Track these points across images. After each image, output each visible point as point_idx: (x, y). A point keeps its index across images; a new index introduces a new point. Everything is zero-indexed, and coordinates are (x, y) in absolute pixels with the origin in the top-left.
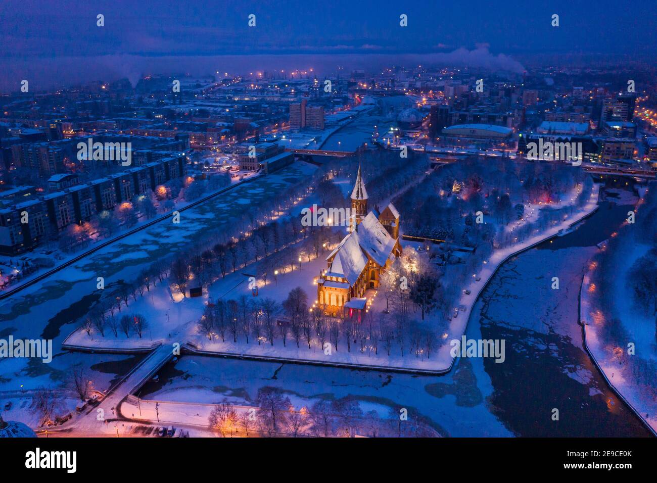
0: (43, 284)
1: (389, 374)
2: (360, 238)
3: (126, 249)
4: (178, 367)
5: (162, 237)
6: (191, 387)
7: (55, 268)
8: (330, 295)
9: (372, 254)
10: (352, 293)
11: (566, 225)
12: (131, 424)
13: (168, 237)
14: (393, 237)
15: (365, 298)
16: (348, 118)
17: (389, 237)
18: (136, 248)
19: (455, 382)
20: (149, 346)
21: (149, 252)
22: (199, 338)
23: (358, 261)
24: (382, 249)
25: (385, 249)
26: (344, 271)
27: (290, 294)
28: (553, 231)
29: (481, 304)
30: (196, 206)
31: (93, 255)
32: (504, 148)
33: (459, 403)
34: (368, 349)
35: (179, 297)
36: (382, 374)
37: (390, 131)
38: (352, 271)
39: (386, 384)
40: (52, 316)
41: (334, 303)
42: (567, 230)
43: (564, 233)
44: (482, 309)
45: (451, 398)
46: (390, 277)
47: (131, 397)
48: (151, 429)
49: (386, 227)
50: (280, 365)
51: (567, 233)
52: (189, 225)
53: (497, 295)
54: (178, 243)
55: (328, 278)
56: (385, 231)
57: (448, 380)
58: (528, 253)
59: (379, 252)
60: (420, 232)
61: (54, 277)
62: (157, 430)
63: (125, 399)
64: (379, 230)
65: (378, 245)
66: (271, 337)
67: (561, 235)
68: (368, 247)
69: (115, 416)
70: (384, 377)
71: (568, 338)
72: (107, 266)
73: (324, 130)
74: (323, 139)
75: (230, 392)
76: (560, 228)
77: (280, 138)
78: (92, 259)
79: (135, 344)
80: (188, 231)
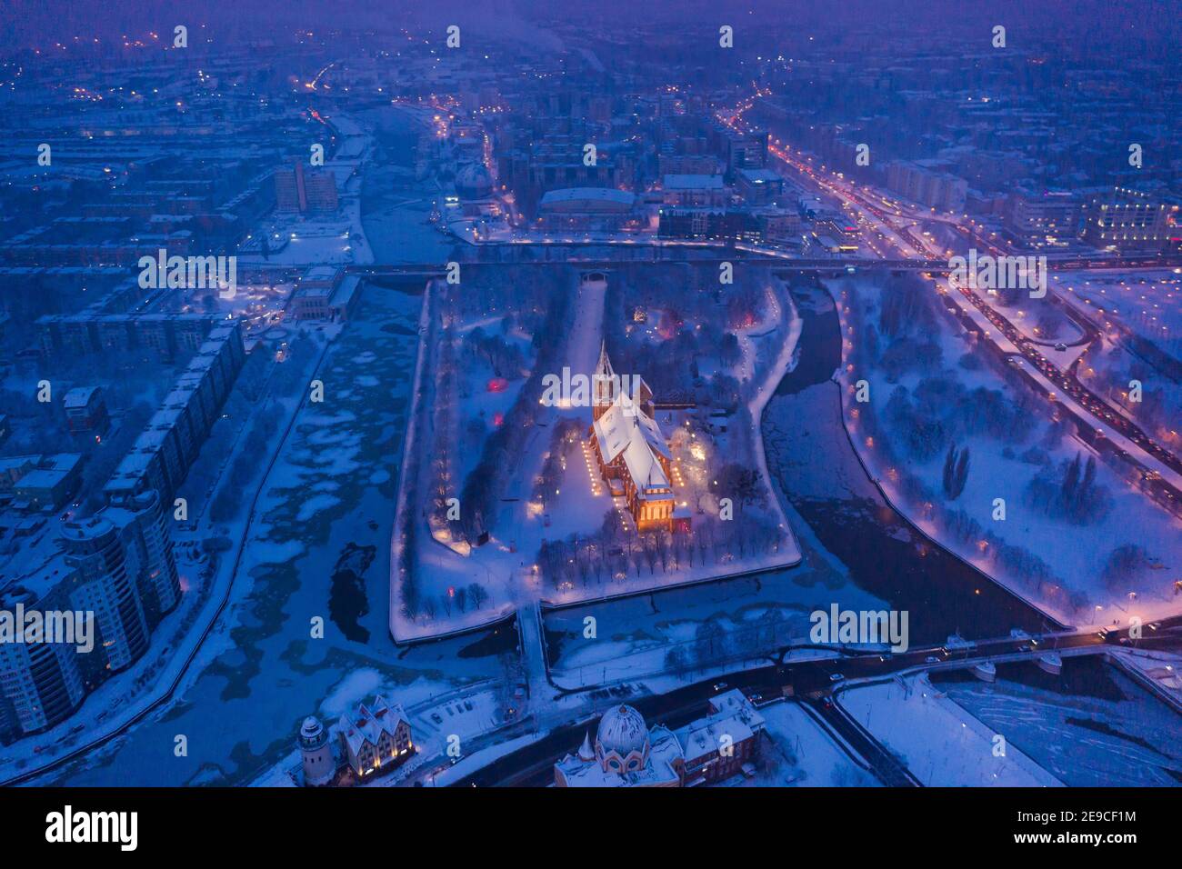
5: (321, 465)
7: (236, 547)
8: (652, 509)
12: (582, 694)
13: (329, 463)
31: (259, 516)
32: (637, 227)
34: (725, 558)
35: (463, 549)
37: (447, 202)
42: (792, 363)
43: (793, 367)
47: (552, 670)
51: (795, 365)
63: (549, 674)
69: (559, 692)
73: (340, 210)
74: (360, 232)
76: (784, 361)
77: (290, 239)
78: (265, 522)
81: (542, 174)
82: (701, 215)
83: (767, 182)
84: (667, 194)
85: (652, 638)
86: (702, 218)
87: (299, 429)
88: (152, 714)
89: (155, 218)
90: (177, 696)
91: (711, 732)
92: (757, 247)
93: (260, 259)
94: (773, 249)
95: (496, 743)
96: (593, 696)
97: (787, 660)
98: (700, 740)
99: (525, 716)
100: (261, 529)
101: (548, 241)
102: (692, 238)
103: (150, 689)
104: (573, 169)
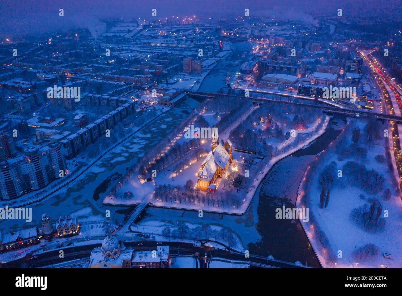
0: (86, 174)
1: (222, 215)
2: (215, 158)
3: (116, 155)
4: (147, 212)
5: (129, 148)
6: (152, 220)
7: (88, 166)
8: (202, 183)
9: (219, 164)
10: (211, 182)
11: (307, 142)
12: (135, 233)
13: (132, 148)
14: (229, 153)
15: (216, 184)
16: (215, 63)
17: (227, 154)
18: (119, 155)
19: (246, 218)
20: (135, 204)
21: (126, 157)
22: (153, 200)
23: (213, 168)
24: (224, 160)
25: (225, 160)
26: (208, 174)
27: (187, 182)
28: (300, 146)
29: (262, 184)
30: (142, 129)
31: (102, 159)
32: (292, 90)
33: (246, 226)
34: (216, 205)
35: (143, 181)
36: (220, 215)
37: (236, 74)
38: (211, 173)
39: (221, 219)
40: (94, 190)
41: (203, 186)
42: (307, 146)
43: (305, 147)
44: (261, 187)
45: (243, 224)
46: (226, 175)
47: (133, 224)
48: (142, 235)
49: (226, 149)
50: (184, 211)
51: (307, 147)
52: (140, 141)
53: (269, 180)
54: (137, 152)
55: (202, 177)
56: (226, 151)
57: (243, 217)
58: (286, 158)
59: (222, 162)
60: (242, 148)
61: (89, 171)
62: (144, 235)
63: (131, 225)
64: (223, 151)
65: (222, 159)
66: (180, 200)
67: (304, 148)
68: (218, 160)
69: (129, 231)
70: (221, 216)
71: (291, 200)
72: (109, 165)
73: (201, 73)
74: (201, 81)
75: (167, 221)
76: (304, 145)
77: (179, 80)
78: (102, 161)
79: (130, 203)
80: (140, 145)
81: (271, 68)
82: (314, 88)
83: (354, 79)
84: (312, 79)
85: (173, 224)
86: (314, 89)
87: (133, 137)
88: (34, 204)
89: (146, 70)
90: (43, 201)
91: (146, 255)
92: (333, 102)
93: (165, 85)
94: (338, 104)
95: (100, 239)
96: (137, 235)
97: (206, 245)
98: (141, 257)
99: (115, 234)
100: (99, 162)
101: (258, 91)
102: (309, 96)
103: (38, 197)
104: (282, 67)
